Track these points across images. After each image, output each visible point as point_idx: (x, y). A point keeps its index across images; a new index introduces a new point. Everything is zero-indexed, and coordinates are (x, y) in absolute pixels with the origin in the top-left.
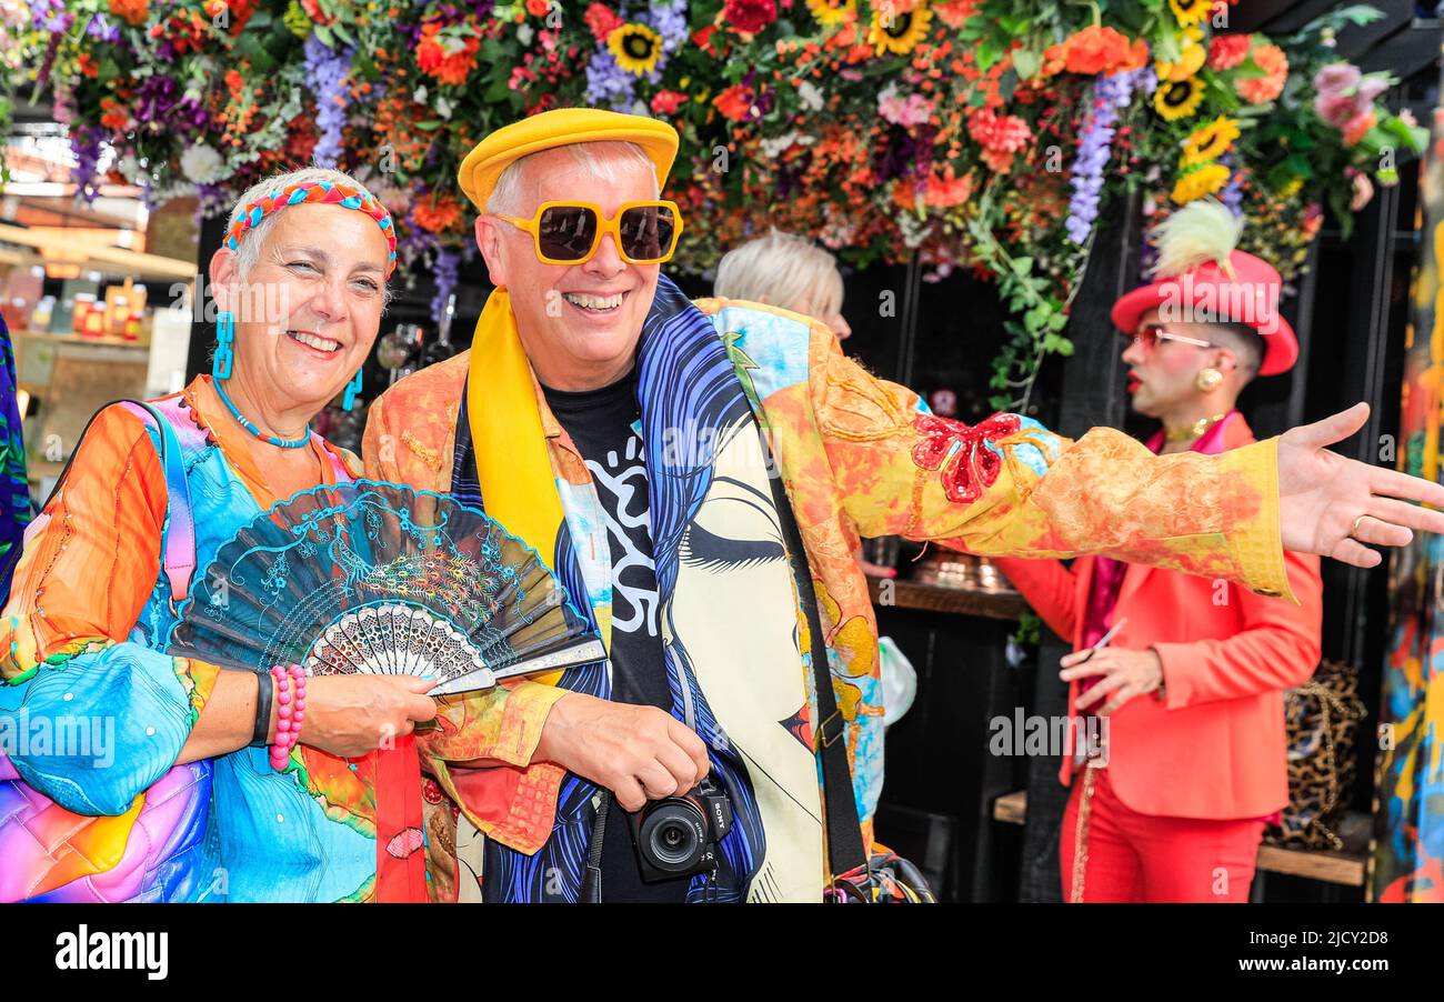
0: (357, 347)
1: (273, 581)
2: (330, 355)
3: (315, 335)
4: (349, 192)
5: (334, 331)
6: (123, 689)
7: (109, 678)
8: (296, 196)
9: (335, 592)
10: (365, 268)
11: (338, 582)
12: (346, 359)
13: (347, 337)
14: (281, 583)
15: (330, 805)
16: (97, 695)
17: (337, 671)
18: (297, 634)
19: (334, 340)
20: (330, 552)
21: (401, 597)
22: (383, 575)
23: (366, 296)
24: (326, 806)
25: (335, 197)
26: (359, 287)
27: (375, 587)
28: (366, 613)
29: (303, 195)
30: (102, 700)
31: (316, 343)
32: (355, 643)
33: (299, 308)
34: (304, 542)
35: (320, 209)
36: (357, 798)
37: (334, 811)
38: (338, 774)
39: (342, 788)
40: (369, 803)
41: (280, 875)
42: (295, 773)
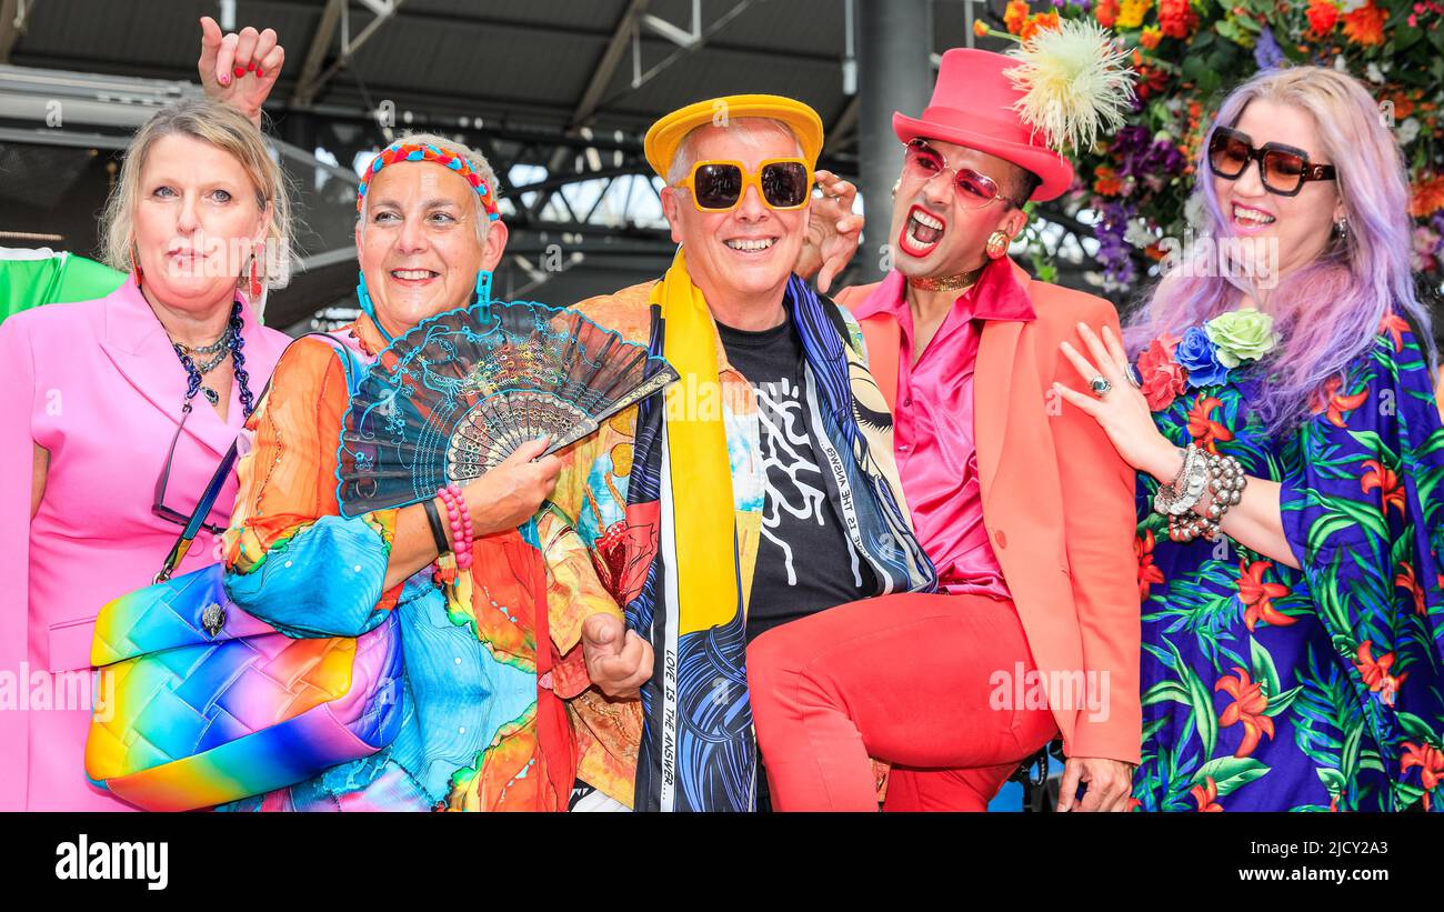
1: (394, 424)
6: (329, 545)
7: (317, 541)
8: (377, 163)
9: (444, 410)
11: (443, 403)
13: (438, 265)
14: (402, 423)
15: (495, 650)
16: (310, 556)
18: (431, 454)
20: (426, 384)
22: (473, 382)
23: (445, 228)
24: (492, 650)
25: (400, 155)
27: (472, 394)
28: (474, 415)
29: (381, 162)
30: (315, 557)
33: (390, 251)
34: (403, 386)
36: (517, 644)
37: (500, 655)
38: (501, 626)
39: (504, 637)
40: (528, 646)
41: (463, 704)
42: (468, 625)
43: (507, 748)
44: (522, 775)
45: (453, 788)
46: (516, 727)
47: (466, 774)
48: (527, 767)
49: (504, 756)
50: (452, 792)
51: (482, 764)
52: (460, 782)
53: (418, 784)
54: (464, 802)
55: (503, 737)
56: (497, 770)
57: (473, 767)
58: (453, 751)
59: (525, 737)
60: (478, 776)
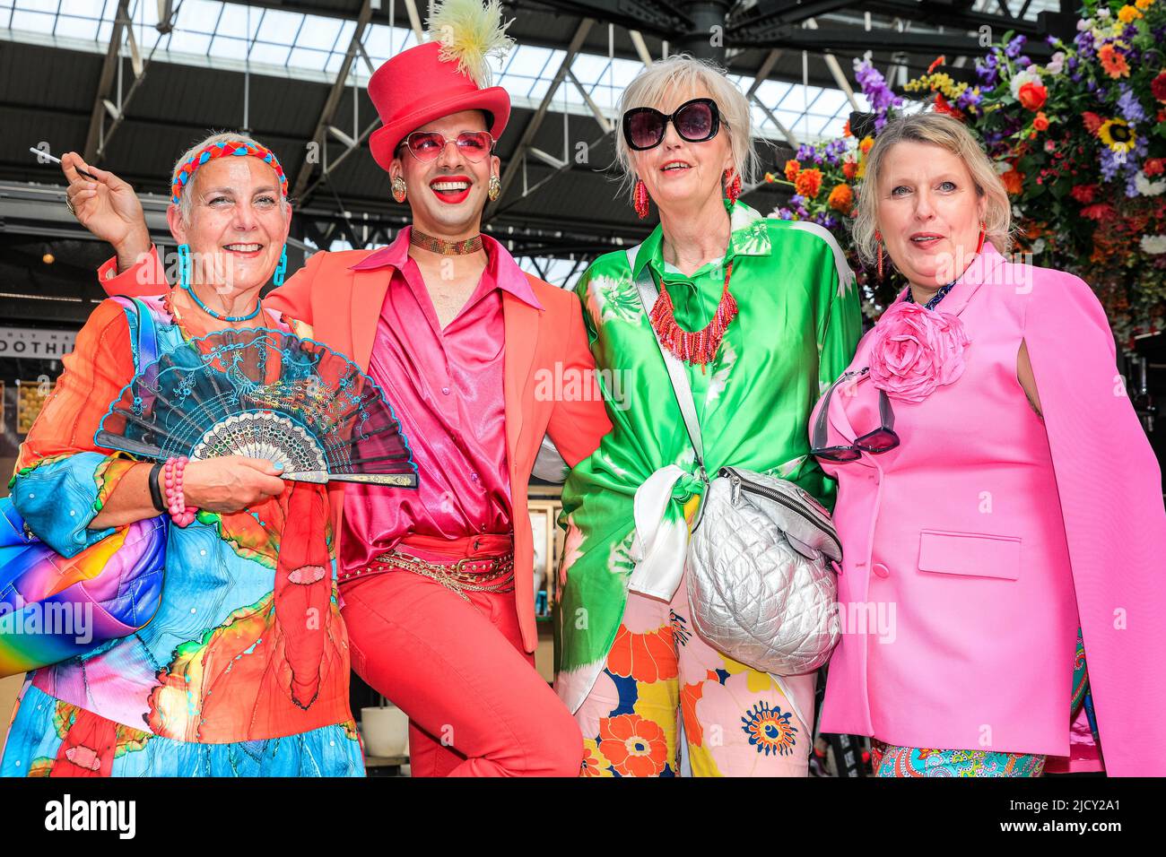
0: (272, 244)
1: (182, 391)
2: (255, 253)
3: (240, 244)
4: (237, 145)
5: (253, 238)
8: (204, 157)
10: (262, 191)
11: (229, 395)
12: (267, 253)
13: (264, 239)
14: (188, 391)
15: (240, 547)
17: (217, 455)
18: (193, 427)
19: (255, 244)
21: (273, 408)
22: (263, 392)
23: (267, 209)
24: (236, 547)
25: (228, 151)
26: (262, 204)
27: (255, 400)
28: (245, 416)
29: (209, 155)
31: (243, 248)
32: (233, 436)
33: (226, 229)
34: (209, 366)
35: (222, 162)
36: (263, 543)
37: (245, 552)
38: (248, 528)
39: (251, 537)
40: (271, 546)
41: (199, 589)
42: (216, 524)
43: (239, 629)
44: (249, 651)
45: (177, 657)
46: (251, 611)
47: (192, 647)
48: (254, 645)
49: (235, 634)
50: (174, 661)
51: (209, 638)
52: (184, 653)
53: (147, 650)
54: (186, 669)
55: (236, 619)
56: (226, 645)
57: (200, 641)
58: (181, 627)
59: (258, 621)
60: (204, 649)
